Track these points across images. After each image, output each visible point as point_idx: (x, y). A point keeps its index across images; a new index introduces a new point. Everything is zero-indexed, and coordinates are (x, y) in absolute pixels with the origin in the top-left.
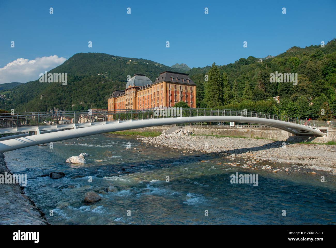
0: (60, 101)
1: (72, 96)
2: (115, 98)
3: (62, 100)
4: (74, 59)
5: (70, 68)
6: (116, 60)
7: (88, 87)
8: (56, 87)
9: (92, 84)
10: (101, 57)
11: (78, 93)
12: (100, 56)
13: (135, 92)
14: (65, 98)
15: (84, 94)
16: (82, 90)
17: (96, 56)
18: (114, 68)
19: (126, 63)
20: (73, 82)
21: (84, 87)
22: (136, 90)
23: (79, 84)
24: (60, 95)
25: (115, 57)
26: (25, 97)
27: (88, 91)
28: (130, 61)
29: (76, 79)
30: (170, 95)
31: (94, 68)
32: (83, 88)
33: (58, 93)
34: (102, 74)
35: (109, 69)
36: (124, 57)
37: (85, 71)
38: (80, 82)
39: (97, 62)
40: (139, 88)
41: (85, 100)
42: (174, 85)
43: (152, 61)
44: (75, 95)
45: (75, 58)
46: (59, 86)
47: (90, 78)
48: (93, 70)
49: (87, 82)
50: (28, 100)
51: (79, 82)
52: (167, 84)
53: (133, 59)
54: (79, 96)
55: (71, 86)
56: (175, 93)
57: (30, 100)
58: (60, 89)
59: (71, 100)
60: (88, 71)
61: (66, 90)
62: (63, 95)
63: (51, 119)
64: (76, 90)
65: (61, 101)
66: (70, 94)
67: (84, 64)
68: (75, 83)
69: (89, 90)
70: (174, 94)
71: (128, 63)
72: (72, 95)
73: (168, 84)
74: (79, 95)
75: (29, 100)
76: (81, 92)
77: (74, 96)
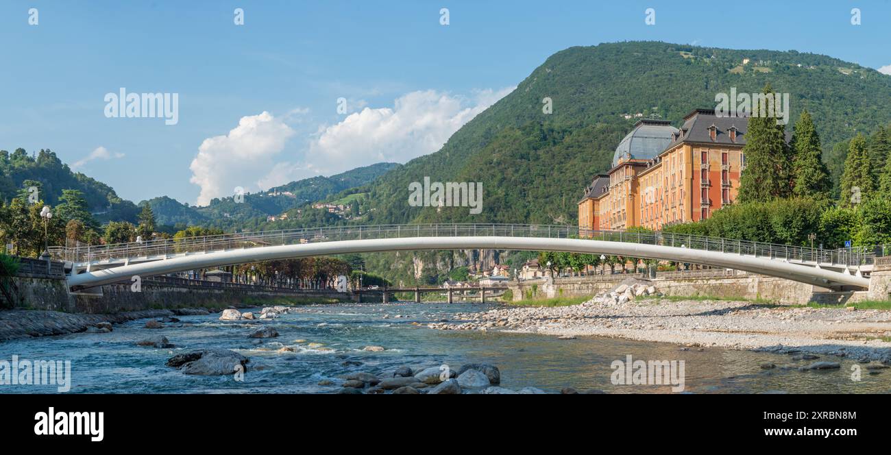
0: (492, 215)
1: (530, 199)
2: (594, 200)
3: (500, 212)
4: (549, 71)
5: (536, 101)
6: (693, 61)
7: (581, 164)
8: (481, 170)
9: (595, 153)
10: (640, 55)
11: (550, 186)
12: (635, 54)
13: (631, 178)
14: (509, 204)
15: (569, 188)
16: (561, 175)
17: (623, 52)
18: (683, 89)
19: (732, 71)
20: (536, 149)
21: (569, 165)
22: (636, 173)
23: (554, 156)
24: (495, 196)
25: (693, 51)
26: (400, 209)
27: (581, 178)
28: (746, 61)
29: (545, 138)
30: (706, 185)
31: (616, 95)
32: (567, 169)
33: (490, 189)
34: (640, 115)
35: (664, 94)
36: (727, 50)
37: (583, 109)
38: (556, 149)
39: (624, 76)
40: (646, 166)
41: (569, 208)
42: (721, 151)
43: (831, 59)
44: (540, 193)
45: (553, 68)
46: (493, 165)
47: (588, 134)
48: (611, 102)
49: (579, 146)
50: (408, 216)
51: (553, 149)
52: (694, 149)
53: (755, 56)
54: (553, 197)
55: (529, 164)
56: (724, 178)
57: (414, 218)
58: (493, 176)
59: (528, 210)
60: (592, 108)
61: (513, 178)
62: (504, 193)
63: (465, 274)
64: (544, 176)
65: (495, 216)
66: (524, 190)
67: (581, 86)
68: (540, 152)
69: (585, 173)
70: (721, 180)
71: (739, 69)
72: (530, 193)
73: (698, 152)
74: (551, 193)
75: (411, 217)
76: (559, 180)
77: (537, 198)
